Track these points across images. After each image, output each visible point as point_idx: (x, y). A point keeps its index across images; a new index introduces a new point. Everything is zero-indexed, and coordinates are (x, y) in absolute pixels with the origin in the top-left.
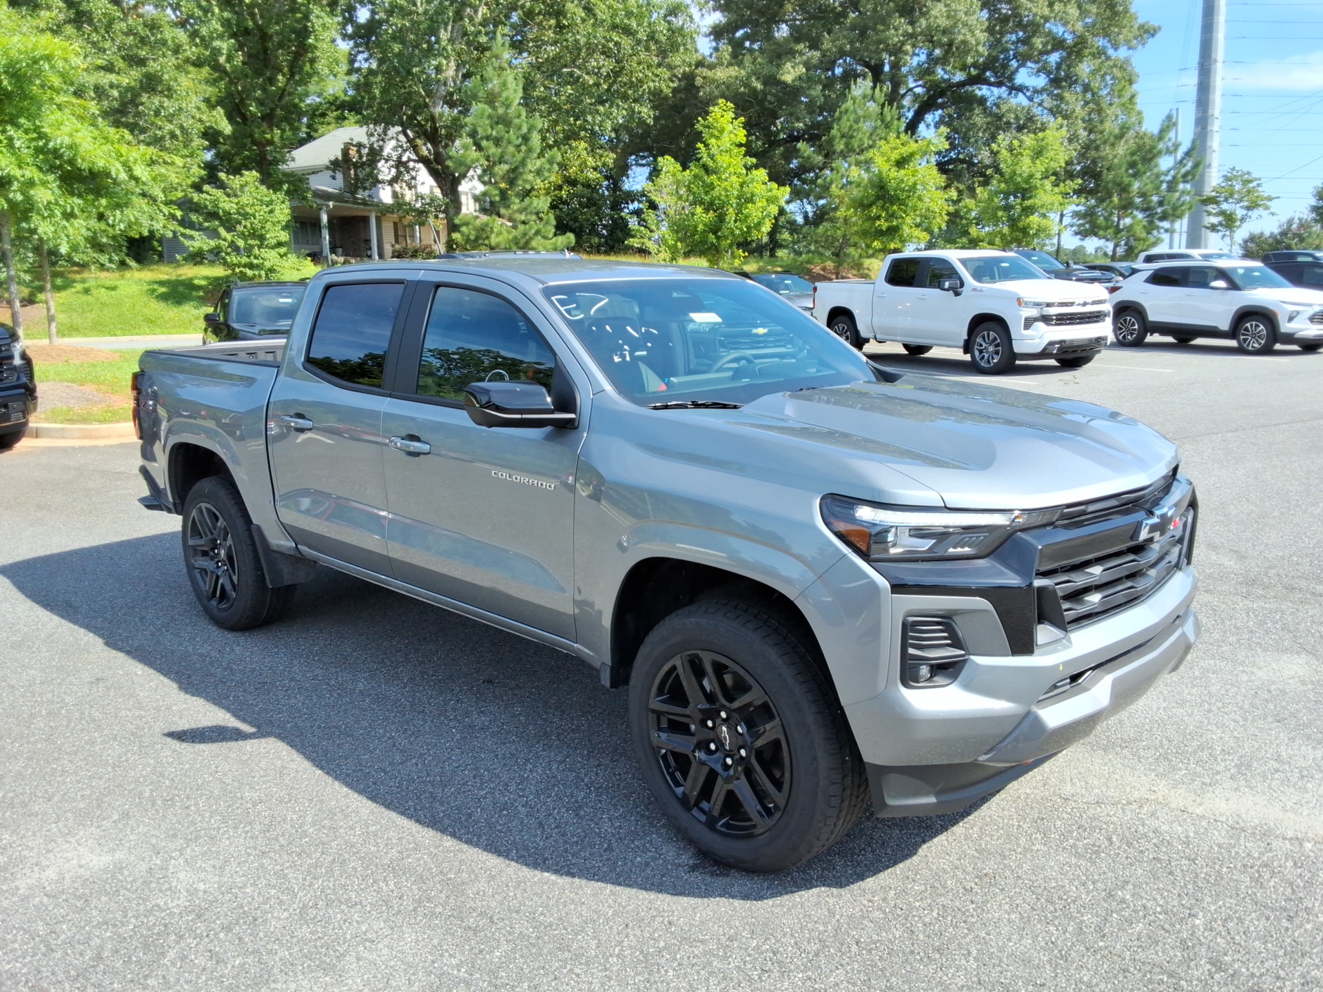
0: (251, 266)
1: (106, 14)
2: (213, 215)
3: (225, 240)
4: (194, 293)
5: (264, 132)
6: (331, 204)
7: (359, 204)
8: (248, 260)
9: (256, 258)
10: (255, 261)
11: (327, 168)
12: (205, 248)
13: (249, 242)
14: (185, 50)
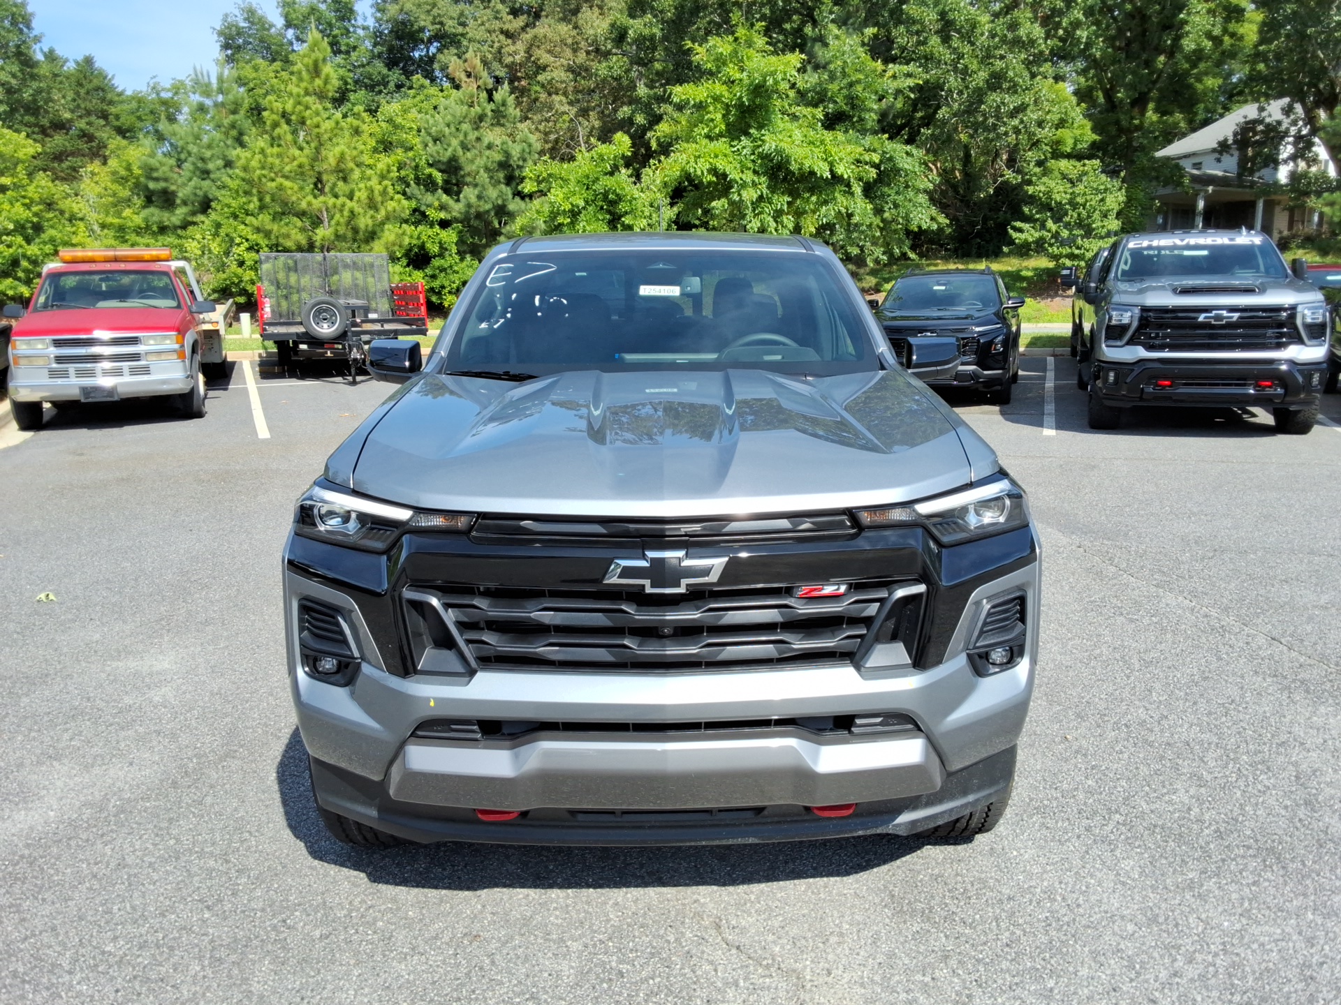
0: (1072, 257)
1: (968, 20)
2: (1046, 207)
3: (1049, 231)
4: (1018, 284)
5: (1132, 118)
6: (1210, 189)
7: (1246, 187)
8: (1069, 251)
9: (1078, 248)
10: (1077, 252)
11: (1214, 150)
12: (1031, 240)
13: (1074, 232)
14: (1040, 45)
